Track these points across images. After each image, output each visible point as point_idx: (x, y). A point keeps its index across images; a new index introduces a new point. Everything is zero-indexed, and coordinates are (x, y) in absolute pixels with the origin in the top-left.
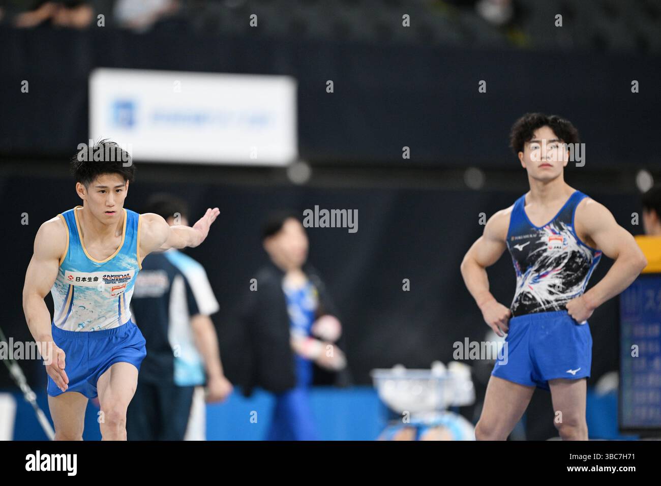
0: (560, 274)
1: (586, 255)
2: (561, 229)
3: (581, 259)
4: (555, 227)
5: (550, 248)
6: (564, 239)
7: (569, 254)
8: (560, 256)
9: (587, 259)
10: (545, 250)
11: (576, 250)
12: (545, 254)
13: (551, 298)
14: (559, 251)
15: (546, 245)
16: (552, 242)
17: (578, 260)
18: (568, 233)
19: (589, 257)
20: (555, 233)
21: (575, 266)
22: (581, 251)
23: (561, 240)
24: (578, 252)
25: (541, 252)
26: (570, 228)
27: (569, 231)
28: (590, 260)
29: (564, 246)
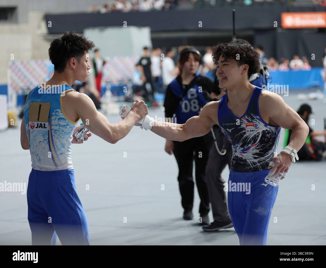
0: (258, 146)
1: (272, 131)
2: (253, 118)
3: (270, 134)
4: (248, 118)
5: (248, 132)
6: (256, 125)
7: (260, 133)
8: (255, 135)
9: (273, 132)
10: (245, 133)
11: (265, 130)
12: (245, 136)
13: (256, 161)
14: (253, 133)
15: (245, 129)
16: (248, 127)
17: (267, 135)
18: (258, 120)
19: (274, 131)
20: (249, 122)
21: (267, 139)
22: (268, 129)
23: (253, 125)
24: (267, 130)
25: (242, 134)
26: (258, 117)
27: (258, 119)
28: (275, 132)
29: (257, 129)
